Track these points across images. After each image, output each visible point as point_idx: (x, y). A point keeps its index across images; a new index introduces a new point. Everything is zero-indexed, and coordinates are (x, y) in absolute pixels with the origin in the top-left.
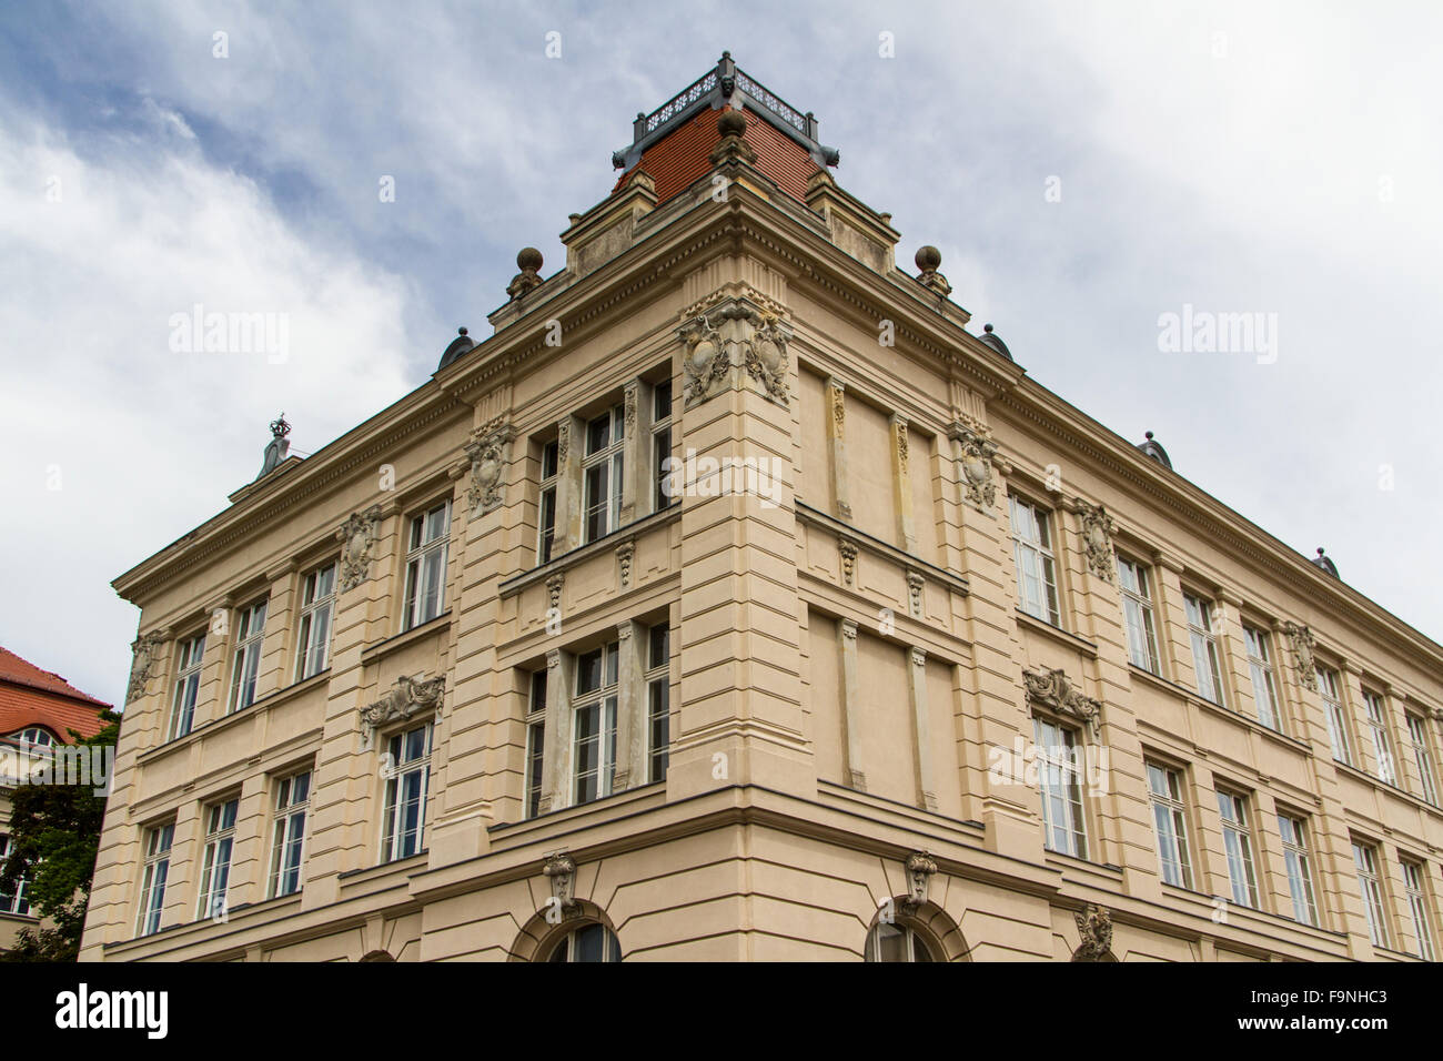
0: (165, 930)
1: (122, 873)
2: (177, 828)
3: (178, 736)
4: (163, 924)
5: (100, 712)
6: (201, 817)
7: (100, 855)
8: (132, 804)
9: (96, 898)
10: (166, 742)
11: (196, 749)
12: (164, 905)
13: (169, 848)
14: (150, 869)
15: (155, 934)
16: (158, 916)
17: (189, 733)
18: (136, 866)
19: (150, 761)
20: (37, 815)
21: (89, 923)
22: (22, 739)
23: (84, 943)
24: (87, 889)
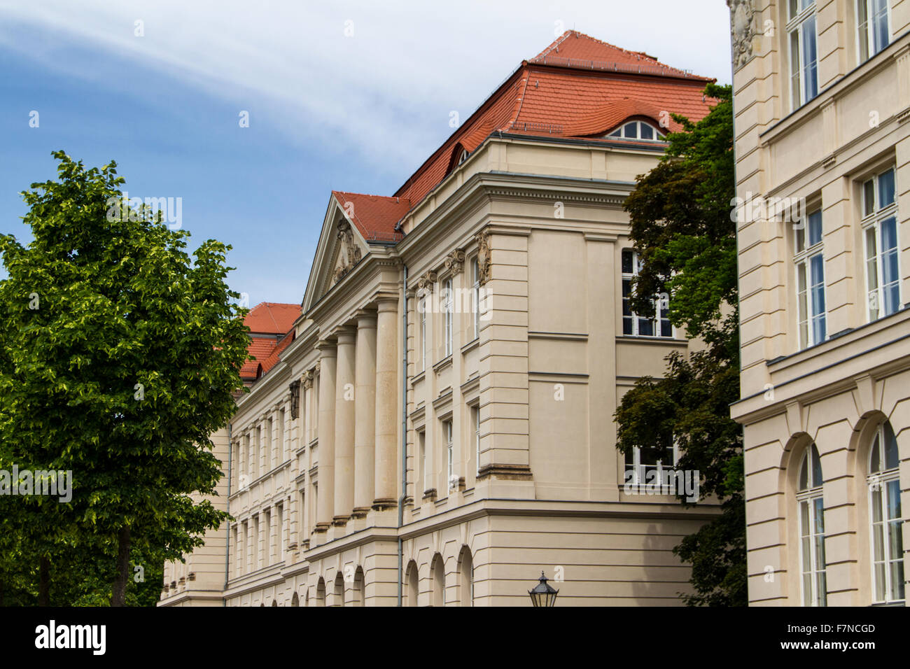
0: (835, 337)
1: (769, 277)
2: (825, 215)
3: (803, 102)
4: (829, 332)
5: (705, 89)
6: (851, 196)
7: (740, 259)
8: (765, 193)
9: (746, 309)
10: (791, 111)
11: (828, 114)
12: (827, 309)
13: (820, 239)
14: (802, 268)
15: (823, 343)
16: (823, 322)
17: (816, 96)
18: (785, 265)
19: (776, 137)
20: (659, 222)
21: (744, 338)
22: (623, 136)
23: (744, 361)
24: (734, 300)
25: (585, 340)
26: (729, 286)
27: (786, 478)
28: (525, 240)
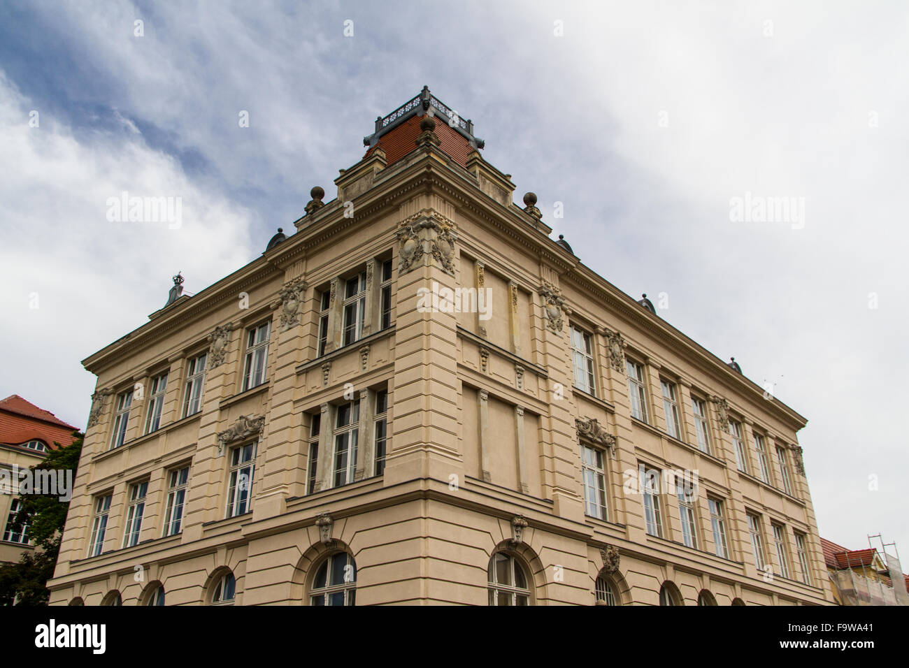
0: (105, 554)
1: (82, 522)
2: (114, 498)
3: (115, 447)
4: (104, 550)
5: (73, 433)
6: (127, 491)
7: (69, 512)
8: (88, 483)
9: (66, 535)
10: (109, 450)
11: (125, 454)
12: (104, 540)
13: (109, 508)
14: (98, 520)
15: (99, 556)
16: (101, 546)
17: (122, 445)
18: (89, 518)
21: (62, 549)
22: (28, 447)
23: (59, 561)
24: (62, 530)
26: (61, 525)
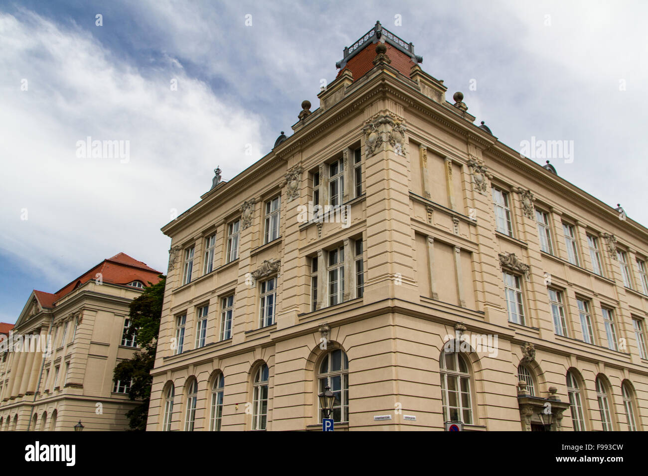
0: (185, 352)
1: (169, 332)
2: (187, 316)
3: (186, 283)
4: (183, 351)
6: (196, 312)
7: (161, 326)
8: (171, 308)
9: (160, 341)
10: (182, 286)
11: (193, 288)
12: (184, 343)
13: (185, 323)
14: (178, 331)
15: (181, 354)
16: (182, 347)
17: (190, 282)
18: (173, 330)
19: (177, 292)
20: (138, 312)
21: (158, 350)
22: (132, 285)
23: (157, 357)
24: (157, 338)
25: (109, 346)
26: (156, 334)
27: (164, 394)
28: (95, 313)
